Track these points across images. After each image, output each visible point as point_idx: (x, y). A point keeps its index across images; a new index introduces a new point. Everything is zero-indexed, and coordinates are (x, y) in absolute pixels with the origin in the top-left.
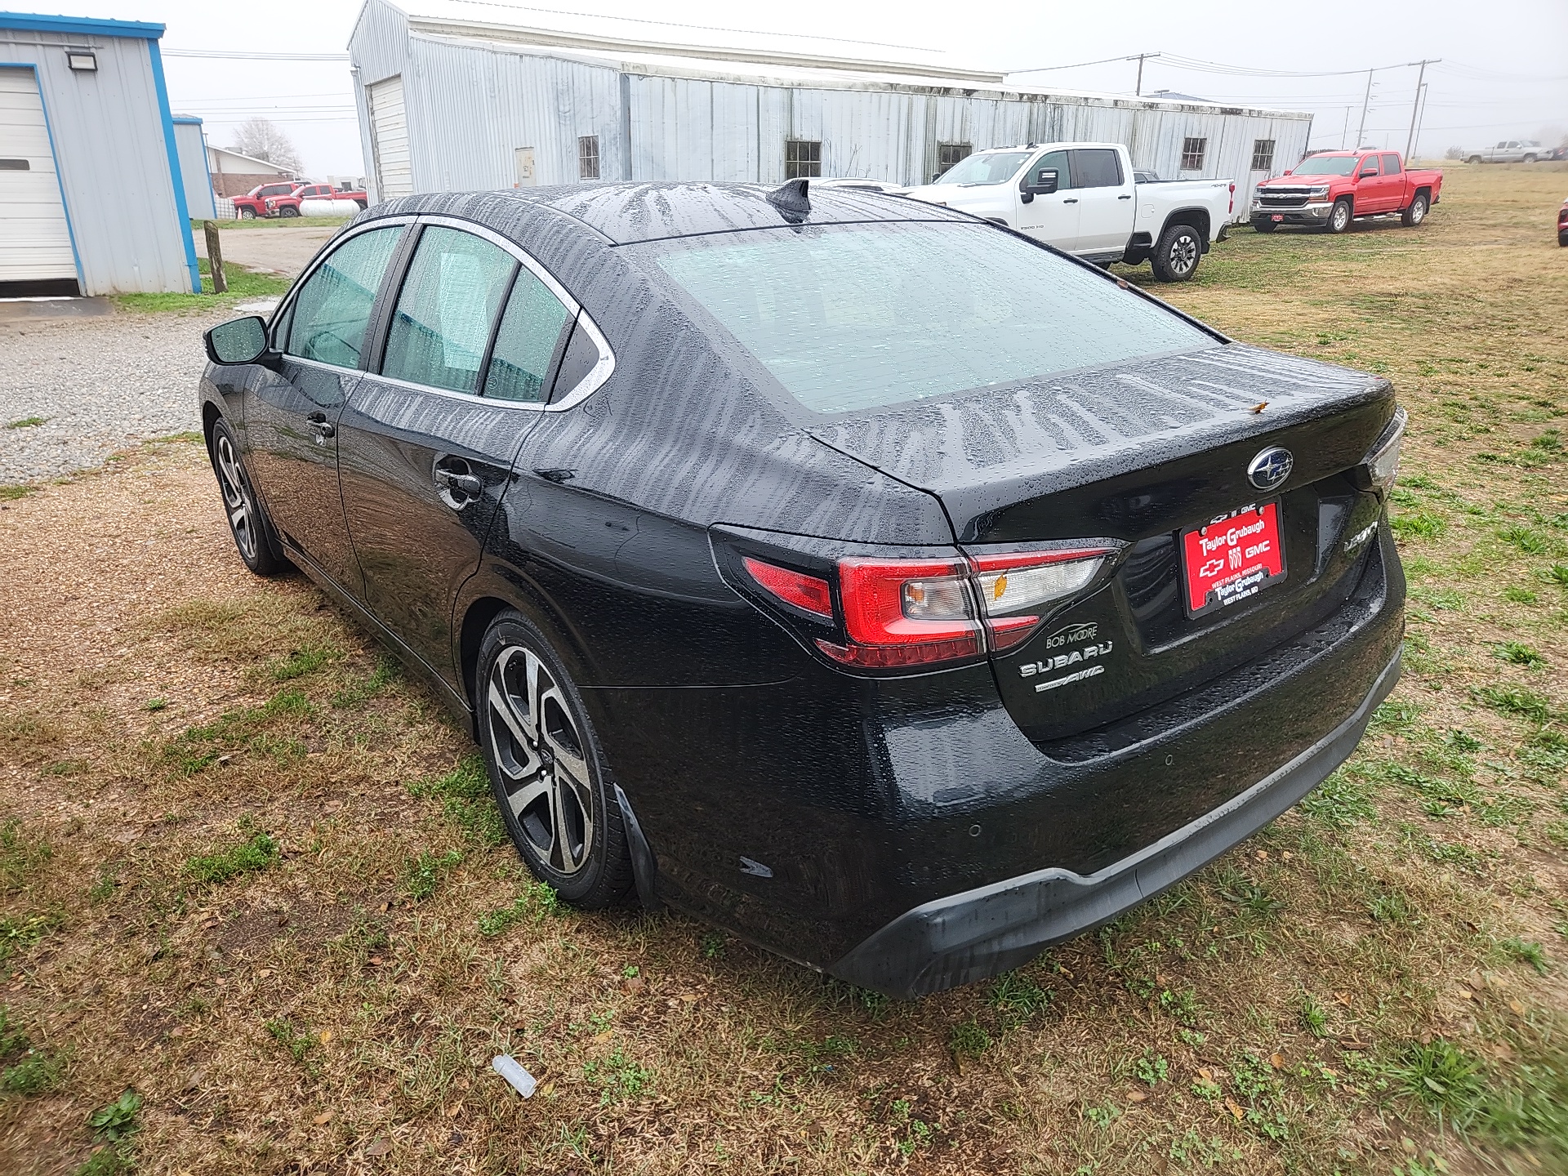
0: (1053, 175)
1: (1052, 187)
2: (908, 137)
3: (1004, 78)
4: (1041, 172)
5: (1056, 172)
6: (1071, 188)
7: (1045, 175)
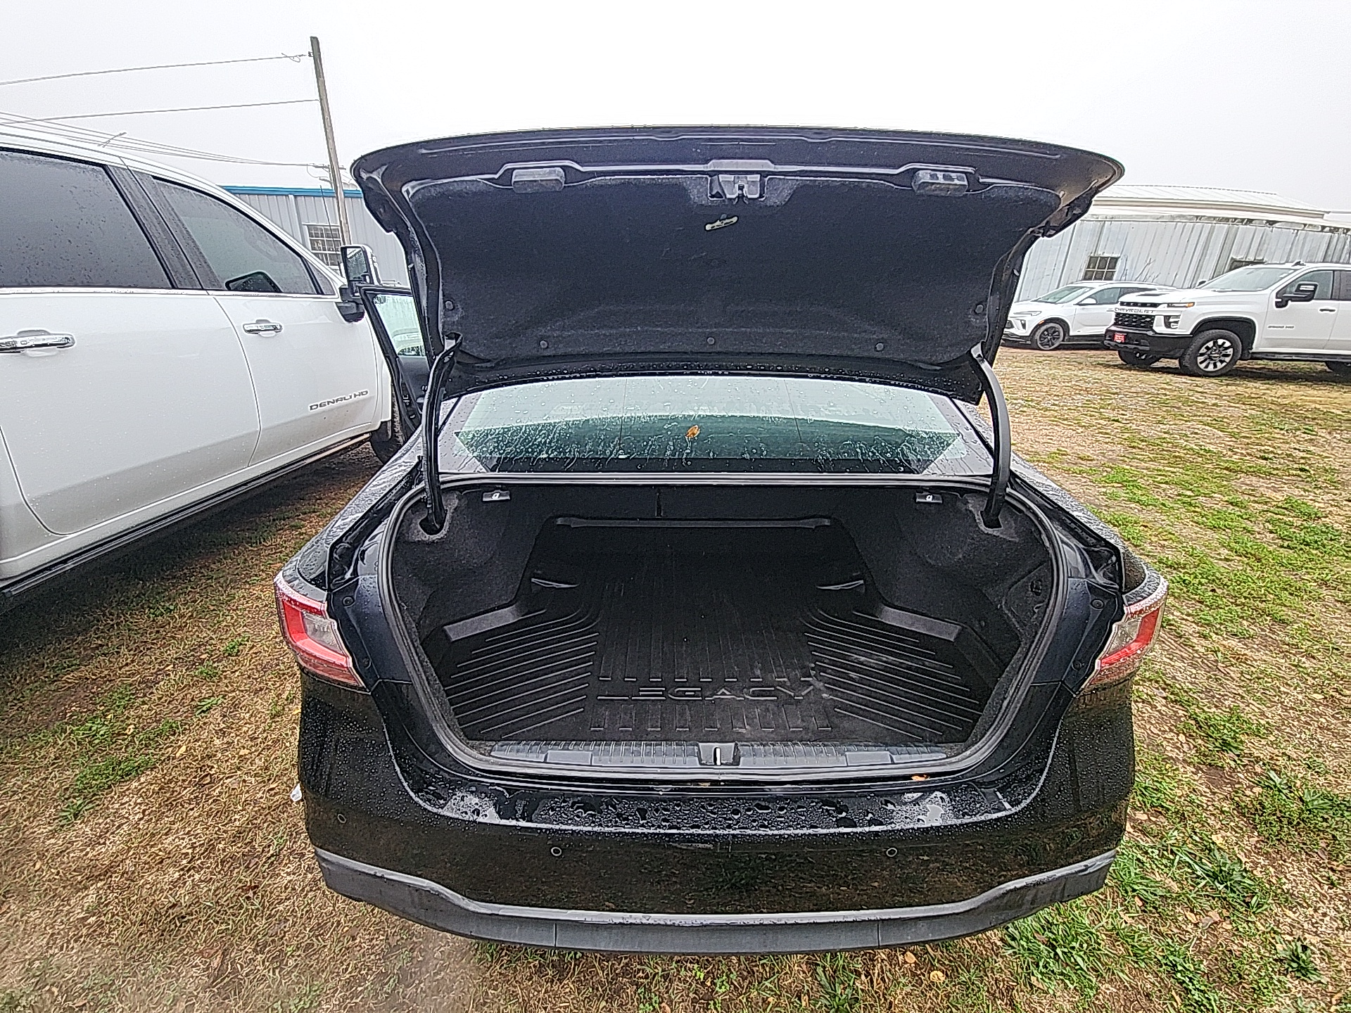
0: (1312, 288)
1: (1309, 297)
2: (1203, 254)
3: (1326, 215)
4: (1300, 285)
5: (1316, 286)
6: (1331, 299)
7: (1302, 288)
